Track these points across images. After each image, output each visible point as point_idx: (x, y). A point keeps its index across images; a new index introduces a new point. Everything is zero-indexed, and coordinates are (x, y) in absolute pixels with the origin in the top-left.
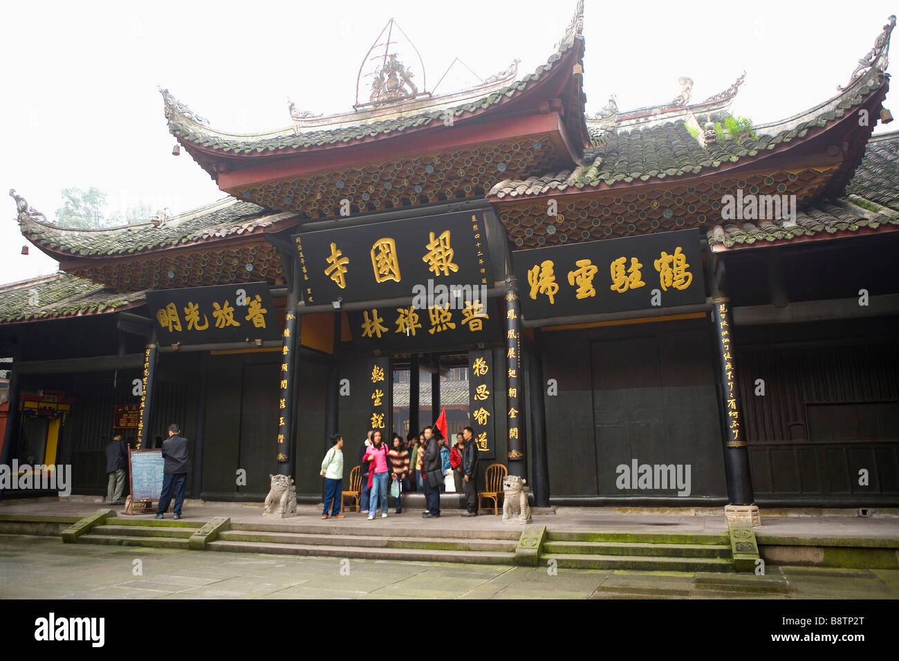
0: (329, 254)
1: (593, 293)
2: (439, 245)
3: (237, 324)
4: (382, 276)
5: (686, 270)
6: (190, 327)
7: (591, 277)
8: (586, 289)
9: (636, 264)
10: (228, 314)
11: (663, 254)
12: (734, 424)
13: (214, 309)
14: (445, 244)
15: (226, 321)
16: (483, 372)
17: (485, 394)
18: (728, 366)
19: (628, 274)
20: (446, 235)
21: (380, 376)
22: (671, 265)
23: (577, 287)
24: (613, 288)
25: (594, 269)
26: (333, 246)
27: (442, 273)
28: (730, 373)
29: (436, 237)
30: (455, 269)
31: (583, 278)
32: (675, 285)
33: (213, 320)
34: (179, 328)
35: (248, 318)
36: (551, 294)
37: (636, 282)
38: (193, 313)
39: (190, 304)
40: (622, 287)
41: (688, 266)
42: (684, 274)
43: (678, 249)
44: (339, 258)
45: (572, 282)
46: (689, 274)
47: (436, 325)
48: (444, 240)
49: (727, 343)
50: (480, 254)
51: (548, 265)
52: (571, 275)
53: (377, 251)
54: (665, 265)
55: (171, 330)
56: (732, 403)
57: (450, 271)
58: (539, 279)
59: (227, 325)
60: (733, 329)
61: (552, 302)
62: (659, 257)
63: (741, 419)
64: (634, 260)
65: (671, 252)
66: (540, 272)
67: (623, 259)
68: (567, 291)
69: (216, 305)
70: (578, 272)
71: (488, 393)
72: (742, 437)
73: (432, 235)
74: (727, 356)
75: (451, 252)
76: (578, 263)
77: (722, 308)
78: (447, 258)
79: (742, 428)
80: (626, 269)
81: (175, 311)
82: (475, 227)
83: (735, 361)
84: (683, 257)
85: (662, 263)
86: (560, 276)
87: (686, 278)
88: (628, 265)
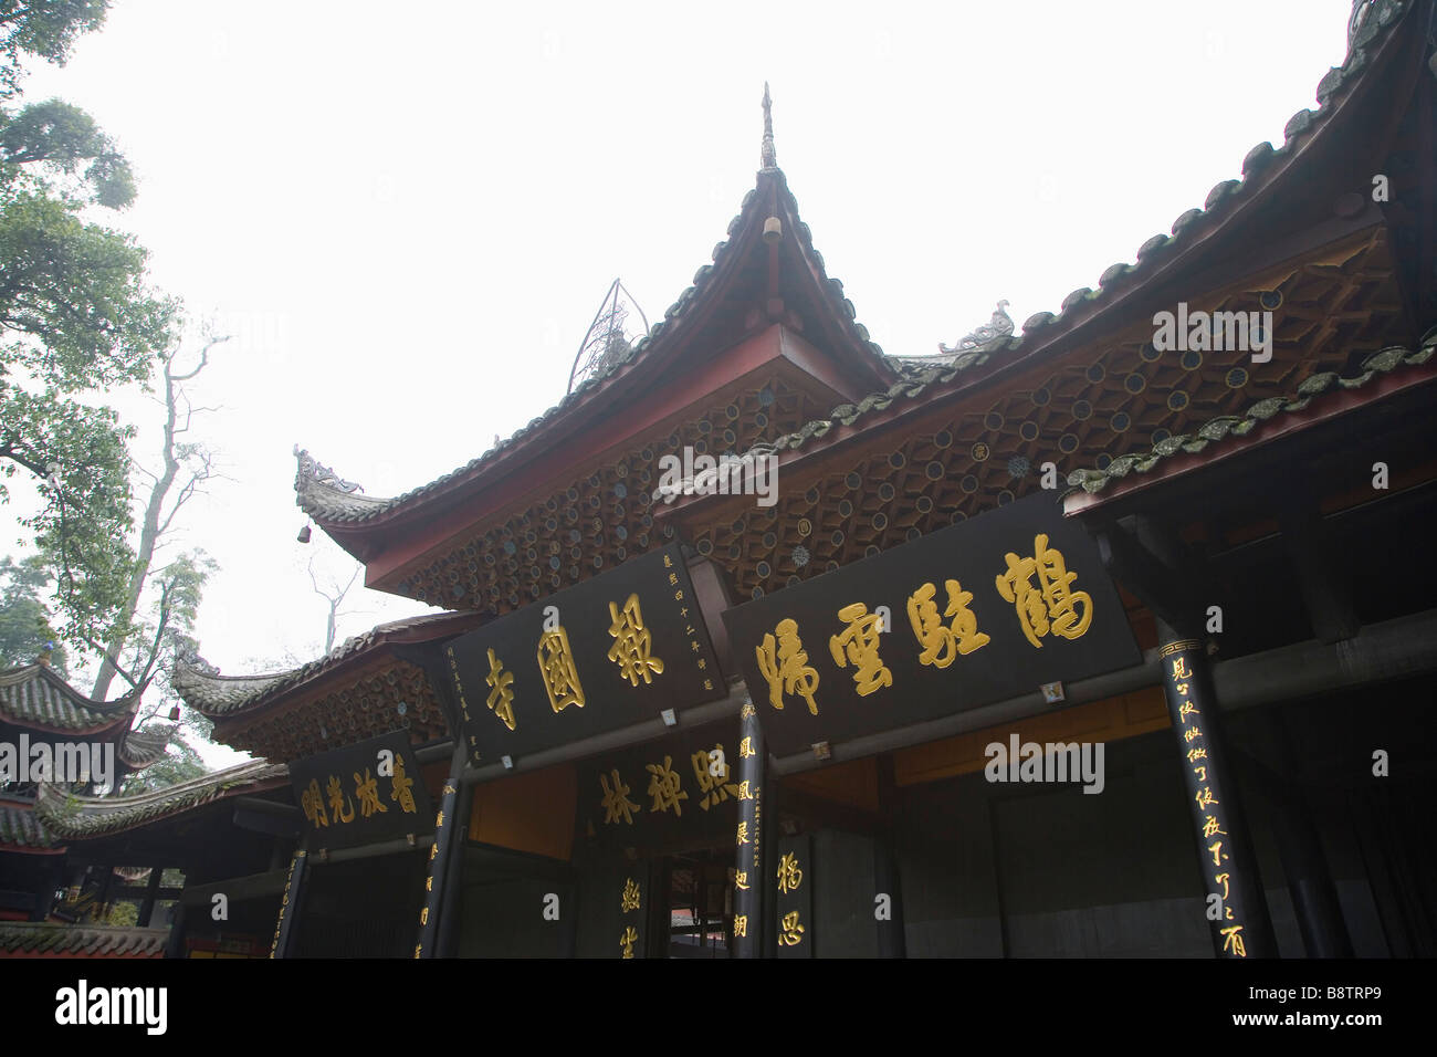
0: (488, 670)
1: (887, 678)
2: (627, 625)
3: (383, 809)
4: (559, 698)
5: (1074, 587)
6: (336, 819)
7: (876, 643)
8: (872, 676)
9: (959, 597)
10: (372, 792)
11: (1011, 558)
13: (356, 785)
14: (635, 622)
15: (372, 804)
16: (794, 884)
17: (797, 933)
18: (1212, 826)
19: (947, 622)
20: (633, 604)
21: (635, 899)
22: (1035, 583)
23: (853, 669)
24: (924, 659)
25: (878, 623)
26: (490, 655)
27: (641, 679)
28: (1216, 848)
29: (620, 611)
30: (658, 667)
31: (860, 647)
32: (1059, 628)
33: (358, 804)
34: (325, 822)
35: (394, 798)
36: (807, 692)
37: (971, 638)
38: (336, 794)
39: (331, 779)
40: (942, 654)
41: (1072, 576)
42: (1070, 598)
43: (1041, 540)
44: (500, 675)
45: (841, 662)
46: (1082, 595)
47: (710, 791)
48: (632, 613)
49: (1200, 762)
50: (690, 630)
51: (788, 628)
52: (836, 643)
53: (546, 654)
54: (1023, 586)
55: (318, 825)
57: (652, 673)
58: (778, 661)
59: (373, 811)
60: (1214, 717)
61: (814, 710)
62: (1004, 569)
64: (952, 585)
65: (1027, 551)
66: (778, 647)
67: (928, 589)
68: (837, 679)
69: (357, 777)
70: (847, 633)
71: (801, 929)
73: (613, 608)
74: (1205, 799)
75: (646, 636)
76: (841, 614)
77: (1178, 668)
78: (643, 648)
80: (941, 609)
81: (318, 793)
82: (672, 577)
83: (1231, 812)
84: (1055, 556)
85: (1014, 581)
86: (815, 644)
87: (1079, 607)
88: (941, 599)
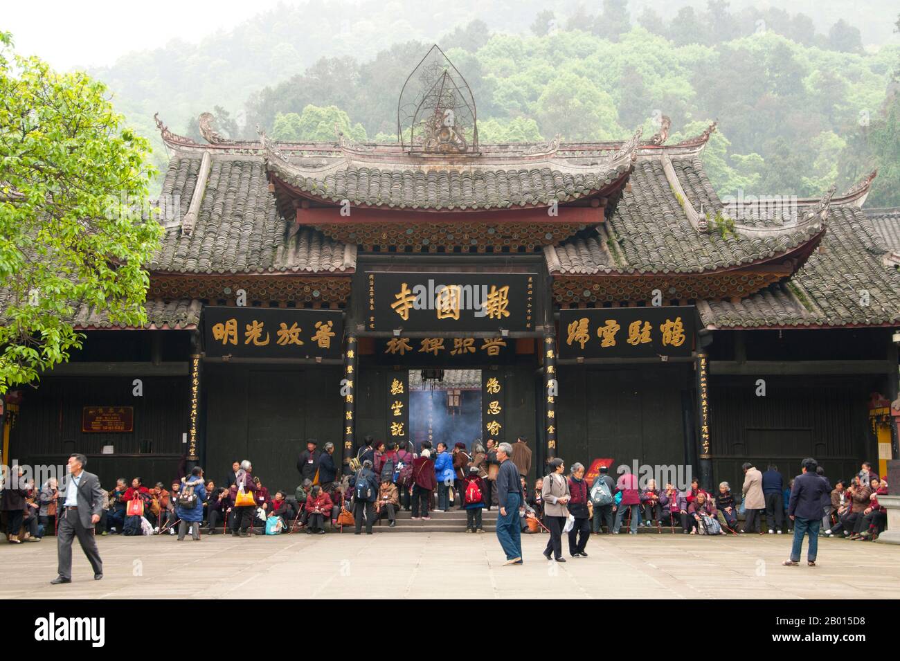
0: (400, 292)
1: (613, 343)
2: (498, 296)
3: (300, 343)
4: (443, 314)
5: (682, 333)
6: (247, 342)
7: (614, 333)
8: (609, 341)
9: (648, 326)
10: (294, 334)
11: (668, 321)
12: (706, 443)
13: (280, 328)
14: (503, 295)
15: (290, 339)
16: (496, 391)
17: (498, 409)
18: (704, 403)
19: (641, 333)
20: (506, 289)
21: (400, 389)
22: (672, 329)
23: (603, 338)
24: (629, 341)
25: (618, 328)
26: (404, 286)
27: (495, 316)
28: (705, 408)
29: (496, 290)
30: (507, 314)
31: (609, 332)
32: (672, 343)
33: (275, 338)
34: (235, 342)
35: (313, 339)
36: (583, 342)
37: (646, 338)
38: (254, 330)
39: (255, 322)
40: (635, 341)
41: (683, 330)
42: (679, 335)
43: (679, 319)
44: (407, 296)
45: (599, 335)
46: (683, 336)
47: (458, 349)
48: (503, 292)
49: (704, 387)
50: (529, 305)
51: (585, 322)
52: (600, 330)
54: (668, 328)
55: (225, 342)
56: (705, 428)
57: (502, 315)
58: (576, 330)
59: (290, 343)
60: (708, 376)
61: (582, 348)
62: (665, 323)
63: (710, 440)
64: (647, 323)
65: (673, 320)
66: (578, 325)
67: (639, 322)
68: (595, 340)
69: (284, 325)
70: (606, 328)
71: (500, 409)
72: (710, 452)
73: (494, 288)
74: (704, 396)
75: (506, 302)
76: (607, 322)
77: (703, 361)
78: (502, 306)
79: (710, 446)
80: (640, 329)
81: (235, 327)
82: (530, 286)
83: (709, 400)
84: (681, 324)
85: (666, 327)
86: (592, 330)
87: (681, 339)
88: (642, 326)
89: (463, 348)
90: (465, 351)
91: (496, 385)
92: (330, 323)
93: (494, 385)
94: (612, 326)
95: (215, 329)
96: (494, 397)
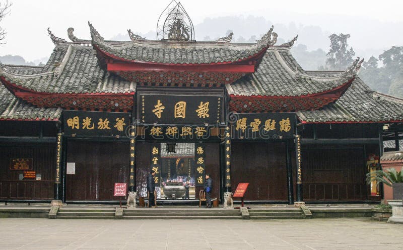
0: (157, 104)
1: (258, 130)
2: (204, 107)
3: (109, 128)
4: (177, 115)
5: (289, 125)
6: (83, 128)
7: (258, 125)
8: (255, 129)
9: (274, 122)
10: (106, 124)
12: (300, 176)
13: (99, 121)
14: (206, 107)
15: (104, 126)
16: (201, 153)
18: (299, 158)
19: (270, 125)
20: (207, 103)
21: (156, 152)
22: (285, 124)
23: (253, 127)
24: (265, 129)
25: (260, 122)
26: (159, 101)
27: (202, 117)
28: (299, 160)
29: (203, 104)
30: (208, 116)
31: (255, 125)
32: (285, 130)
33: (97, 126)
34: (78, 127)
35: (115, 126)
37: (273, 128)
38: (87, 122)
39: (87, 118)
40: (268, 129)
42: (288, 127)
43: (288, 119)
44: (160, 106)
45: (251, 126)
46: (290, 127)
47: (184, 133)
48: (206, 105)
49: (299, 151)
50: (218, 112)
51: (245, 119)
52: (252, 123)
53: (178, 106)
55: (73, 128)
56: (299, 170)
57: (206, 116)
58: (240, 123)
59: (104, 128)
60: (302, 146)
61: (243, 132)
62: (282, 120)
63: (302, 175)
64: (273, 120)
65: (286, 119)
66: (242, 121)
67: (270, 120)
68: (249, 128)
69: (101, 120)
70: (255, 122)
71: (203, 161)
72: (302, 181)
73: (202, 103)
74: (299, 155)
75: (208, 110)
76: (255, 120)
77: (298, 139)
78: (206, 112)
79: (302, 178)
81: (78, 120)
82: (219, 102)
83: (302, 156)
84: (289, 121)
85: (282, 123)
86: (248, 123)
88: (271, 122)
89: (186, 133)
90: (187, 134)
91: (201, 150)
92: (123, 119)
93: (200, 150)
94: (257, 121)
95: (68, 121)
96: (201, 156)
